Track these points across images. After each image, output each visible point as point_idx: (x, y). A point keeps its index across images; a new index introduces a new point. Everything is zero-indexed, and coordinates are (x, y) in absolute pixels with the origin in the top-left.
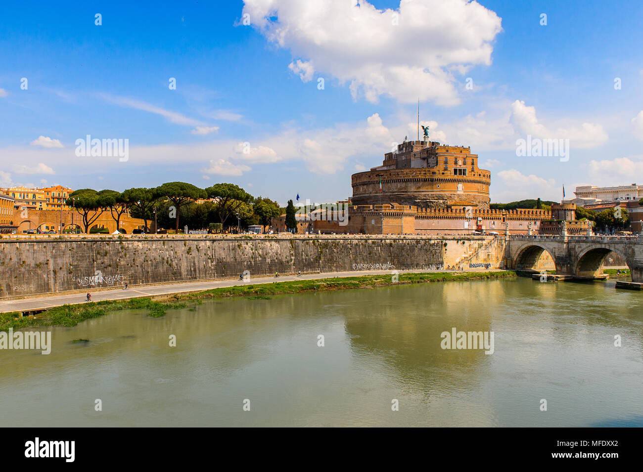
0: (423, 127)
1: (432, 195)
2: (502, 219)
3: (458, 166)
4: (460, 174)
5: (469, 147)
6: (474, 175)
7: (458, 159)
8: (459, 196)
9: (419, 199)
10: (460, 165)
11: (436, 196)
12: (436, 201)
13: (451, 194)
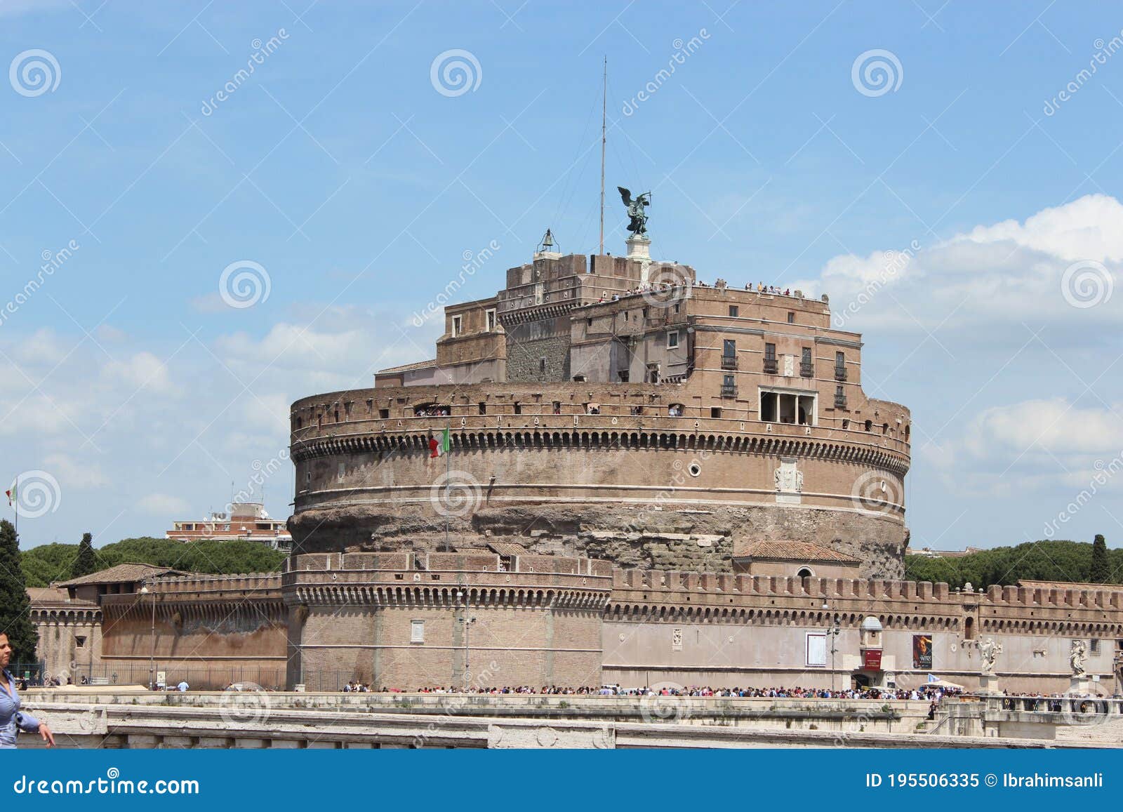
0: (625, 194)
1: (666, 508)
2: (962, 621)
3: (780, 383)
4: (787, 418)
5: (825, 297)
6: (845, 423)
7: (779, 350)
9: (612, 528)
10: (788, 378)
11: (685, 514)
12: (686, 537)
13: (750, 509)
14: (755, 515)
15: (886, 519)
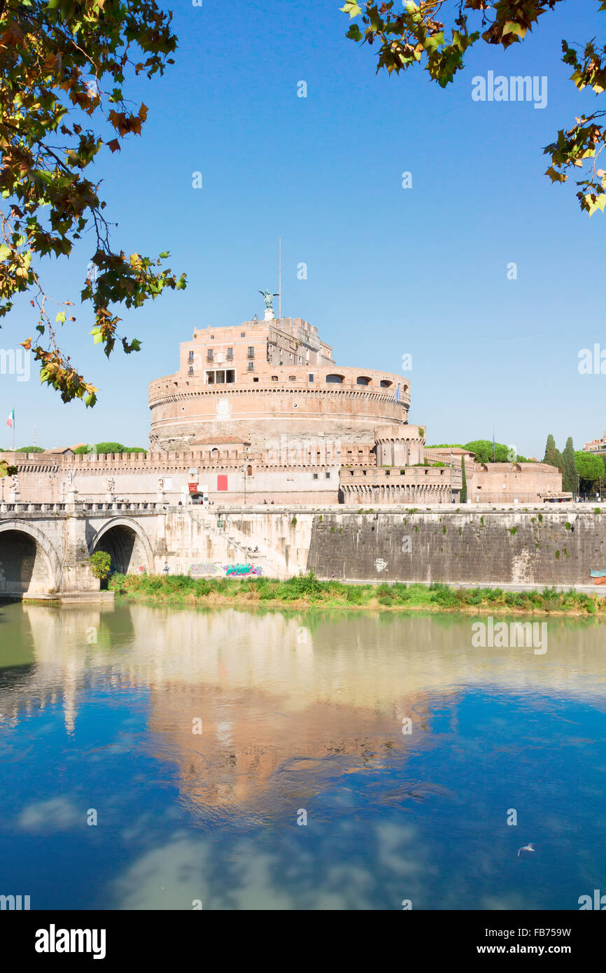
3: (215, 366)
4: (220, 381)
6: (256, 380)
7: (214, 352)
8: (219, 425)
9: (163, 437)
10: (220, 364)
11: (181, 428)
12: (180, 438)
13: (204, 423)
14: (206, 426)
15: (299, 421)
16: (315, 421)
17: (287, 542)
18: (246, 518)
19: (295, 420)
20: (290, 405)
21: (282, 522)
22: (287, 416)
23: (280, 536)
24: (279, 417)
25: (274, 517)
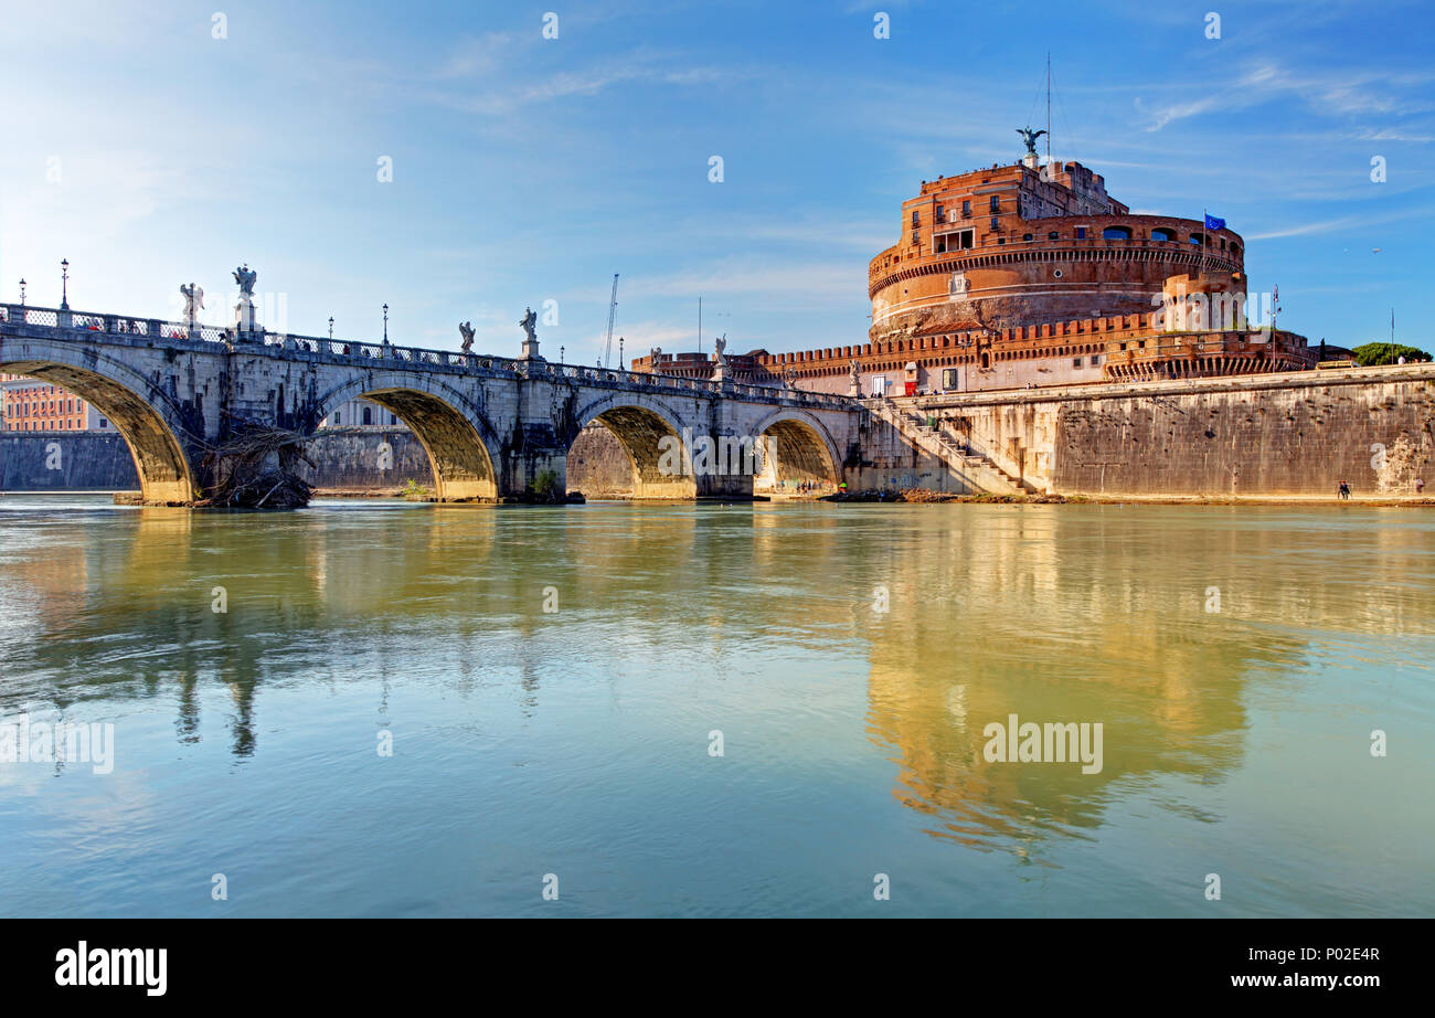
2: (979, 359)
3: (947, 228)
4: (954, 247)
6: (1001, 241)
7: (946, 208)
8: (953, 308)
10: (953, 224)
12: (902, 331)
13: (932, 307)
14: (936, 310)
15: (1064, 295)
16: (1087, 295)
17: (1022, 444)
18: (967, 412)
19: (1058, 295)
20: (1050, 273)
21: (1015, 417)
22: (1047, 290)
23: (1012, 436)
24: (1035, 291)
25: (1004, 410)
